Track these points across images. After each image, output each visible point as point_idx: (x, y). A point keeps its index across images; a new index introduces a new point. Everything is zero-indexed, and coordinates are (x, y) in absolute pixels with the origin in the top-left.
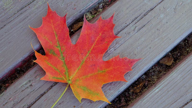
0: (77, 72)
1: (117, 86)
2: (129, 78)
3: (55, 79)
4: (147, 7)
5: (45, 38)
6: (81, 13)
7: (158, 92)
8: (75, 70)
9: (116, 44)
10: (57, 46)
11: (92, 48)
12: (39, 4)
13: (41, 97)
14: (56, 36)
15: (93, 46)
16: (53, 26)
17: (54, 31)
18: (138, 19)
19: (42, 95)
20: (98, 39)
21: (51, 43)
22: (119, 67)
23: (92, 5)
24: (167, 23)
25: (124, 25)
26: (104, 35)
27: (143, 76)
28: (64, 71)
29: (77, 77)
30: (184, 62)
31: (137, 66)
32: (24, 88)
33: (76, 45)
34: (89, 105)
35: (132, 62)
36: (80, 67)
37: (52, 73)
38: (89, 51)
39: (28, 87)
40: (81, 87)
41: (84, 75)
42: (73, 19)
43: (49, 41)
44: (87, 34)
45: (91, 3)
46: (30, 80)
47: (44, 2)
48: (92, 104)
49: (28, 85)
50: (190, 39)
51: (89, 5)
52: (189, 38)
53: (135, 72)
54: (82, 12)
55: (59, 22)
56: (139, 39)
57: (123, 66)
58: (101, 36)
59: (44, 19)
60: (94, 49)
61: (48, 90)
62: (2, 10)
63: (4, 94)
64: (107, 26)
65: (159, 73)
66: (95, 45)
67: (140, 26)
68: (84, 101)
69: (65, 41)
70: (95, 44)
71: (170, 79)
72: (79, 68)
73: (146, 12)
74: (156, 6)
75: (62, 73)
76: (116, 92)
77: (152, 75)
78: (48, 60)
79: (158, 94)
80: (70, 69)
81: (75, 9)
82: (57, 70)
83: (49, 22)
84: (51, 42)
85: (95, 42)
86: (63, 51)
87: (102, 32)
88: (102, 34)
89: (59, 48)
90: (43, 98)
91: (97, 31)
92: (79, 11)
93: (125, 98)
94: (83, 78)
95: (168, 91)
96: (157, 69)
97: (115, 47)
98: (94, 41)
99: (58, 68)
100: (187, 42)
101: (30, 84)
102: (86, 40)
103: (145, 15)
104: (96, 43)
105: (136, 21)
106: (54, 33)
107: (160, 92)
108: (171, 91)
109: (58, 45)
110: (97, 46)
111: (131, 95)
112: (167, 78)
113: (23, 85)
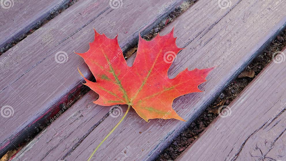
0: (138, 93)
1: (191, 103)
2: (204, 93)
3: (112, 103)
4: (211, 21)
5: (95, 63)
6: (134, 37)
7: (245, 102)
8: (135, 92)
9: (181, 61)
10: (109, 70)
11: (153, 67)
12: (84, 33)
13: (95, 128)
14: (107, 60)
15: (154, 64)
16: (103, 50)
17: (105, 55)
18: (203, 33)
19: (96, 125)
20: (159, 56)
21: (102, 68)
22: (190, 81)
23: (145, 27)
24: (237, 33)
25: (187, 41)
26: (166, 50)
27: (221, 95)
28: (122, 95)
29: (138, 98)
30: (268, 67)
31: (212, 79)
32: (72, 121)
33: (133, 67)
34: (159, 129)
35: (204, 73)
36: (141, 88)
37: (106, 97)
38: (149, 70)
39: (77, 119)
40: (146, 108)
41: (147, 96)
42: (126, 42)
43: (99, 66)
44: (145, 53)
45: (145, 25)
46: (80, 111)
47: (89, 31)
48: (163, 127)
49: (77, 116)
50: (269, 52)
51: (143, 27)
52: (268, 50)
53: (210, 85)
54: (135, 35)
55: (110, 45)
56: (208, 52)
57: (194, 79)
58: (162, 52)
59: (92, 45)
60: (155, 67)
61: (103, 120)
62: (41, 45)
63: (47, 130)
64: (167, 42)
65: (240, 89)
66: (156, 63)
67: (206, 40)
68: (152, 125)
69: (119, 64)
70: (155, 61)
71: (255, 87)
72: (140, 90)
73: (210, 26)
74: (220, 20)
75: (119, 96)
76: (191, 110)
77: (232, 93)
78: (100, 85)
79: (244, 105)
80: (129, 91)
81: (127, 32)
82: (113, 94)
83: (98, 46)
84: (102, 66)
85: (156, 60)
86: (118, 75)
87: (162, 48)
88: (163, 50)
89: (113, 73)
90: (98, 128)
91: (156, 48)
92: (132, 34)
93: (203, 122)
94: (146, 99)
95: (257, 100)
96: (237, 86)
97: (180, 63)
98: (154, 59)
99: (114, 92)
100: (266, 55)
101: (80, 115)
102: (144, 60)
103: (209, 29)
104: (158, 61)
105: (200, 35)
106: (104, 57)
107: (246, 102)
108: (260, 100)
109: (111, 70)
110: (158, 63)
111: (211, 118)
112: (252, 86)
113: (71, 118)
